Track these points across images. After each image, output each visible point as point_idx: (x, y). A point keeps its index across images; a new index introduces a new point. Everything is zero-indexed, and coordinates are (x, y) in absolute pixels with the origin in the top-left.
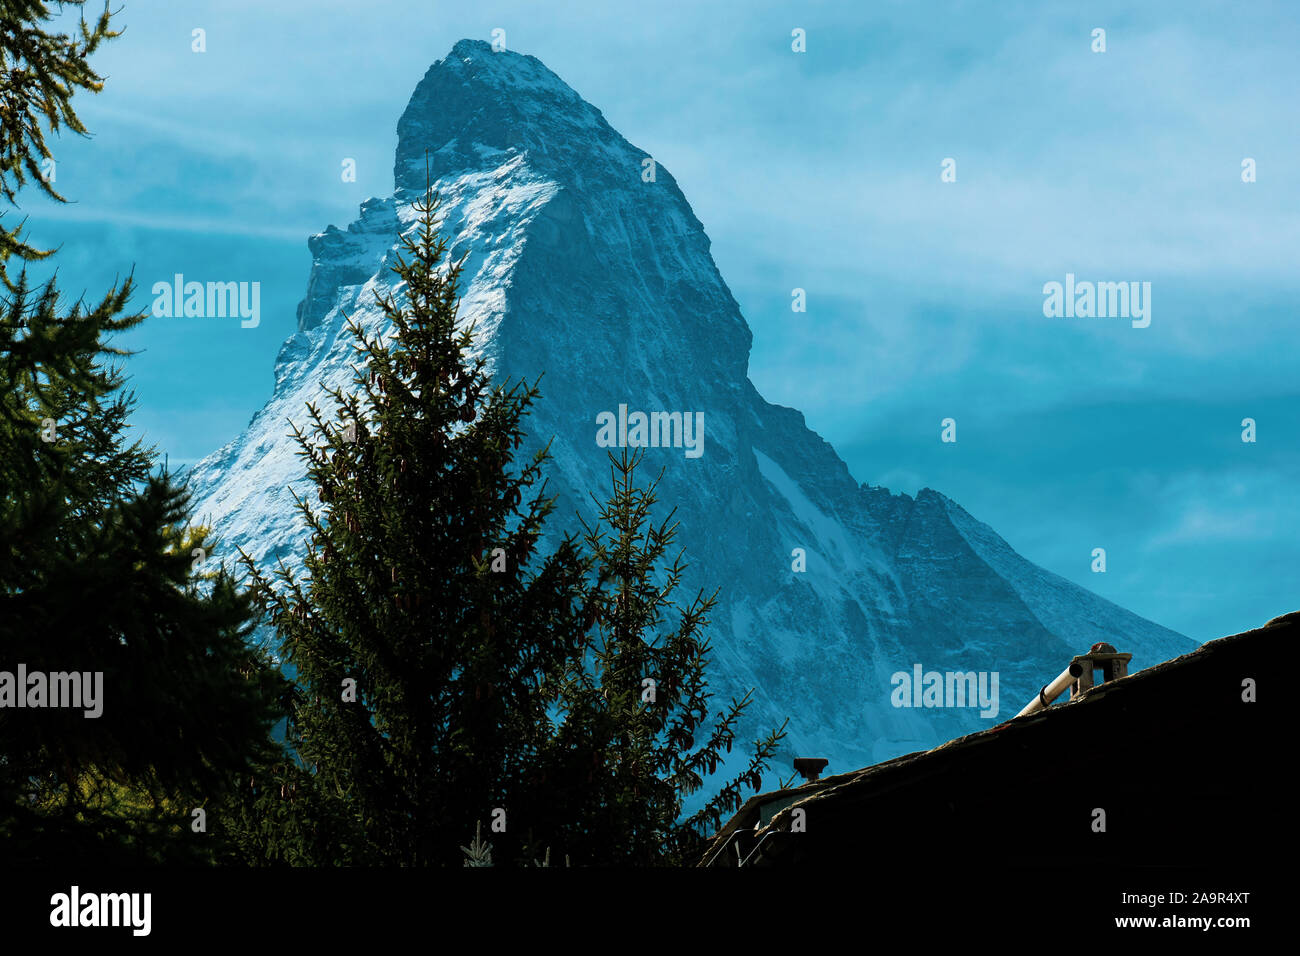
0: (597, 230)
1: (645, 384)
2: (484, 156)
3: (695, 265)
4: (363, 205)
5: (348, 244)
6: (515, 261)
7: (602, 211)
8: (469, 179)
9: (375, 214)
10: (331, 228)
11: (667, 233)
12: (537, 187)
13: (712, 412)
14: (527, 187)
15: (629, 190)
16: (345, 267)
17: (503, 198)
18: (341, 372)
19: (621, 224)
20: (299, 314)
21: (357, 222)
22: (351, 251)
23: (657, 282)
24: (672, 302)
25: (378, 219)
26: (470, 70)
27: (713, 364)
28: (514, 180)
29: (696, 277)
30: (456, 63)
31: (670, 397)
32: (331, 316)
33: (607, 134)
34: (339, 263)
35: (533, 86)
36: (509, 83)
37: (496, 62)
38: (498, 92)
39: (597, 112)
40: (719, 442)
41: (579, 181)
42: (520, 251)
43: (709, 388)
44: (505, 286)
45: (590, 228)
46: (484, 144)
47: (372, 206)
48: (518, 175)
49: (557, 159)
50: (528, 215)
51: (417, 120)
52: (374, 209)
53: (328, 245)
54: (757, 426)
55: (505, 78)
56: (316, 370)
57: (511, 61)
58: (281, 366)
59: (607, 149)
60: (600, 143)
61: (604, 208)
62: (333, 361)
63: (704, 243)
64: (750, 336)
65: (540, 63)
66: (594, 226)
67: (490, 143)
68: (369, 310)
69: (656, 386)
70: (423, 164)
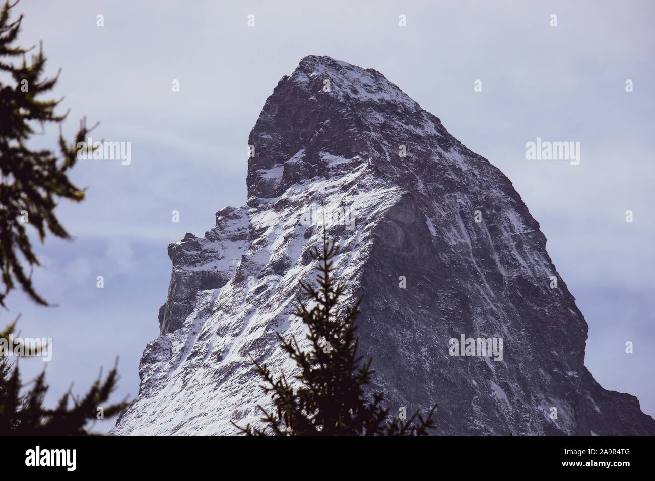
0: (439, 232)
1: (489, 375)
2: (331, 165)
3: (533, 262)
4: (218, 214)
5: (205, 251)
6: (362, 263)
7: (444, 214)
8: (318, 186)
9: (230, 222)
10: (189, 236)
11: (505, 233)
12: (381, 192)
13: (552, 399)
14: (372, 193)
15: (468, 193)
16: (203, 272)
17: (350, 204)
18: (201, 371)
19: (462, 225)
20: (161, 318)
21: (213, 230)
22: (207, 258)
23: (496, 280)
24: (511, 297)
25: (233, 227)
26: (316, 84)
27: (552, 355)
28: (360, 186)
29: (534, 272)
30: (302, 79)
31: (511, 385)
32: (190, 319)
33: (446, 141)
34: (198, 269)
35: (376, 98)
36: (353, 95)
37: (340, 76)
38: (343, 105)
39: (436, 120)
40: (559, 427)
41: (421, 186)
42: (366, 253)
43: (548, 377)
44: (354, 286)
45: (432, 230)
46: (331, 154)
47: (226, 214)
48: (363, 182)
49: (399, 166)
50: (373, 219)
51: (268, 133)
52: (229, 217)
53: (186, 252)
54: (595, 412)
55: (348, 91)
56: (179, 370)
57: (353, 75)
58: (145, 367)
59: (447, 155)
60: (440, 150)
61: (445, 210)
62: (194, 361)
63: (538, 241)
64: (586, 327)
65: (382, 76)
66: (436, 228)
67: (336, 153)
68: (227, 312)
69: (499, 377)
70: (274, 174)
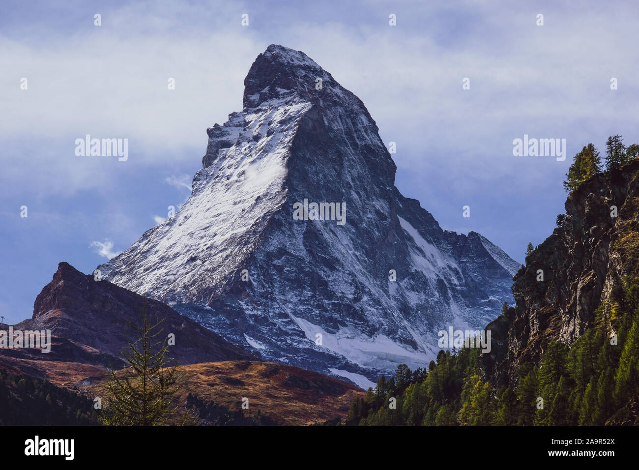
0: (329, 124)
1: (350, 187)
2: (281, 93)
3: (372, 138)
4: (230, 115)
5: (223, 131)
6: (293, 136)
7: (332, 116)
8: (275, 102)
9: (235, 119)
10: (216, 125)
11: (359, 125)
12: (303, 105)
13: (380, 200)
14: (298, 105)
15: (343, 107)
16: (222, 141)
17: (289, 110)
18: (220, 184)
19: (340, 121)
20: (203, 162)
21: (227, 122)
22: (225, 134)
23: (355, 145)
24: (361, 153)
25: (236, 121)
26: (275, 57)
27: (380, 179)
28: (294, 102)
29: (372, 142)
30: (268, 54)
31: (361, 192)
32: (216, 161)
33: (334, 84)
34: (220, 139)
35: (302, 64)
36: (291, 62)
37: (286, 54)
38: (287, 66)
39: (329, 75)
40: (382, 212)
41: (321, 103)
42: (295, 132)
43: (378, 190)
44: (289, 146)
45: (326, 122)
46: (281, 88)
47: (233, 115)
48: (295, 100)
49: (312, 94)
50: (299, 116)
51: (253, 79)
52: (234, 117)
53: (215, 132)
54: (400, 207)
55: (289, 60)
56: (210, 184)
57: (292, 53)
58: (195, 182)
59: (334, 90)
60: (330, 87)
61: (332, 114)
62: (217, 180)
63: (375, 129)
64: (395, 167)
65: (305, 55)
66: (328, 122)
67: (283, 88)
68: (232, 158)
69: (355, 189)
70: (255, 97)
